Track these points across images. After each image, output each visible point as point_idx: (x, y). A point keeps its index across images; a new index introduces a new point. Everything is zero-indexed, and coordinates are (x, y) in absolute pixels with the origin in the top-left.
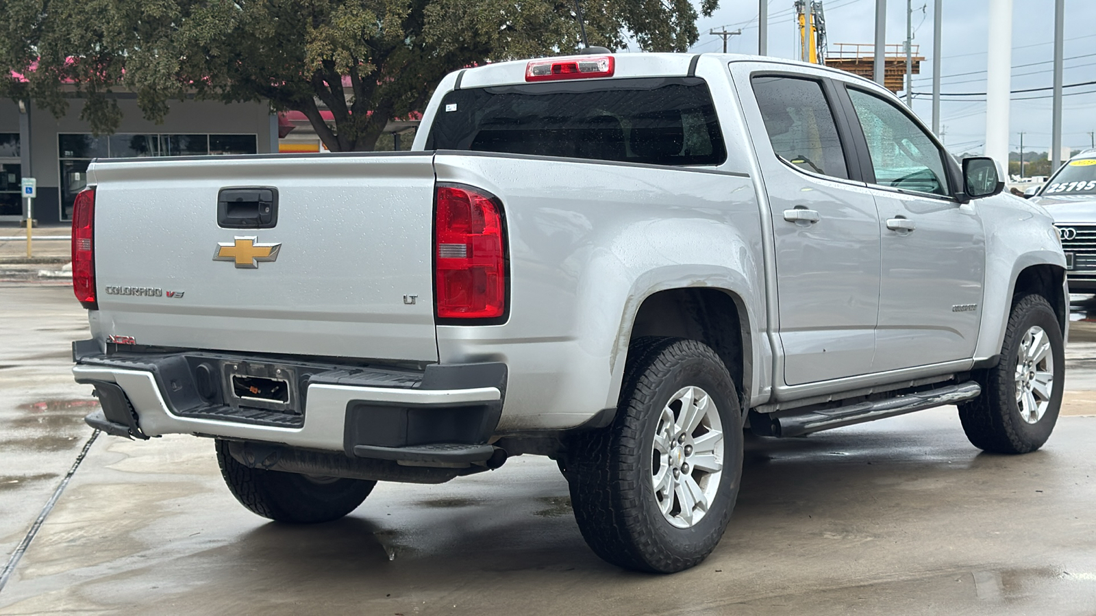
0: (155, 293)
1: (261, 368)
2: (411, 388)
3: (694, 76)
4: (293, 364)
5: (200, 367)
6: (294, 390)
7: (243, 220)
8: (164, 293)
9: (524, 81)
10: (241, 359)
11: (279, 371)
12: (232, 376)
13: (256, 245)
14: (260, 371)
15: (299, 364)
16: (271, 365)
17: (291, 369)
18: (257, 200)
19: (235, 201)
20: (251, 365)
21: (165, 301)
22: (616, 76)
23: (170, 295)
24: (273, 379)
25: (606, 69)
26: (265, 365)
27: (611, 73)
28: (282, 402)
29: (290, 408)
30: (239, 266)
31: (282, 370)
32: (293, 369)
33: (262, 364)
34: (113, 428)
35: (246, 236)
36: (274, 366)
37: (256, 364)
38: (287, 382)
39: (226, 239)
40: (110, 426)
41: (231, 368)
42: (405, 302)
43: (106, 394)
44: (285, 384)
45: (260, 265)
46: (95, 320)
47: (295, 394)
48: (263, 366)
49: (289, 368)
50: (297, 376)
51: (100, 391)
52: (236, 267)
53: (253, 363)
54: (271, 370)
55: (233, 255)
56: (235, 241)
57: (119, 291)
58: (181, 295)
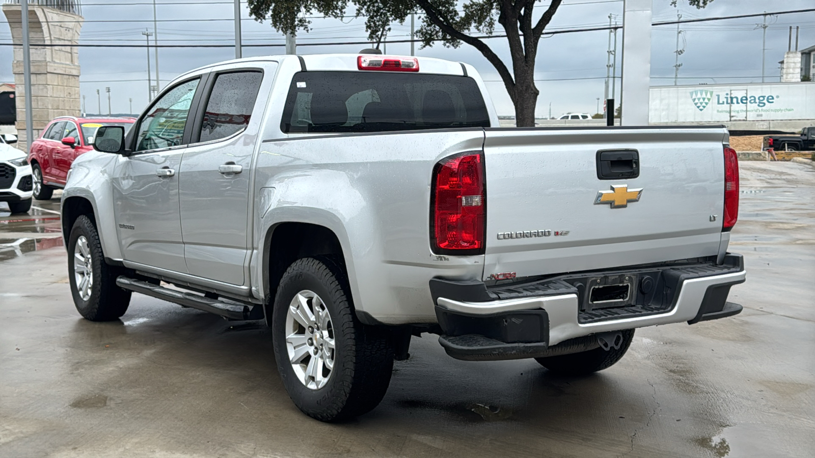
0: (544, 234)
1: (616, 278)
5: (580, 285)
6: (634, 289)
7: (621, 173)
8: (553, 233)
10: (601, 275)
11: (627, 278)
13: (629, 190)
14: (614, 281)
15: (636, 272)
16: (623, 275)
18: (629, 159)
19: (616, 159)
20: (609, 277)
21: (552, 239)
22: (421, 71)
23: (557, 234)
24: (620, 285)
26: (619, 276)
27: (417, 70)
28: (622, 300)
29: (629, 303)
30: (614, 207)
31: (629, 277)
32: (636, 275)
33: (617, 275)
34: (524, 346)
35: (619, 184)
36: (624, 275)
37: (613, 276)
38: (629, 285)
39: (606, 188)
40: (519, 346)
41: (594, 282)
42: (711, 220)
43: (521, 320)
44: (628, 285)
45: (629, 204)
46: (477, 263)
47: (634, 293)
48: (618, 277)
49: (634, 275)
50: (638, 279)
51: (513, 320)
52: (611, 208)
53: (611, 276)
54: (621, 278)
55: (612, 199)
56: (613, 189)
57: (510, 236)
58: (566, 233)
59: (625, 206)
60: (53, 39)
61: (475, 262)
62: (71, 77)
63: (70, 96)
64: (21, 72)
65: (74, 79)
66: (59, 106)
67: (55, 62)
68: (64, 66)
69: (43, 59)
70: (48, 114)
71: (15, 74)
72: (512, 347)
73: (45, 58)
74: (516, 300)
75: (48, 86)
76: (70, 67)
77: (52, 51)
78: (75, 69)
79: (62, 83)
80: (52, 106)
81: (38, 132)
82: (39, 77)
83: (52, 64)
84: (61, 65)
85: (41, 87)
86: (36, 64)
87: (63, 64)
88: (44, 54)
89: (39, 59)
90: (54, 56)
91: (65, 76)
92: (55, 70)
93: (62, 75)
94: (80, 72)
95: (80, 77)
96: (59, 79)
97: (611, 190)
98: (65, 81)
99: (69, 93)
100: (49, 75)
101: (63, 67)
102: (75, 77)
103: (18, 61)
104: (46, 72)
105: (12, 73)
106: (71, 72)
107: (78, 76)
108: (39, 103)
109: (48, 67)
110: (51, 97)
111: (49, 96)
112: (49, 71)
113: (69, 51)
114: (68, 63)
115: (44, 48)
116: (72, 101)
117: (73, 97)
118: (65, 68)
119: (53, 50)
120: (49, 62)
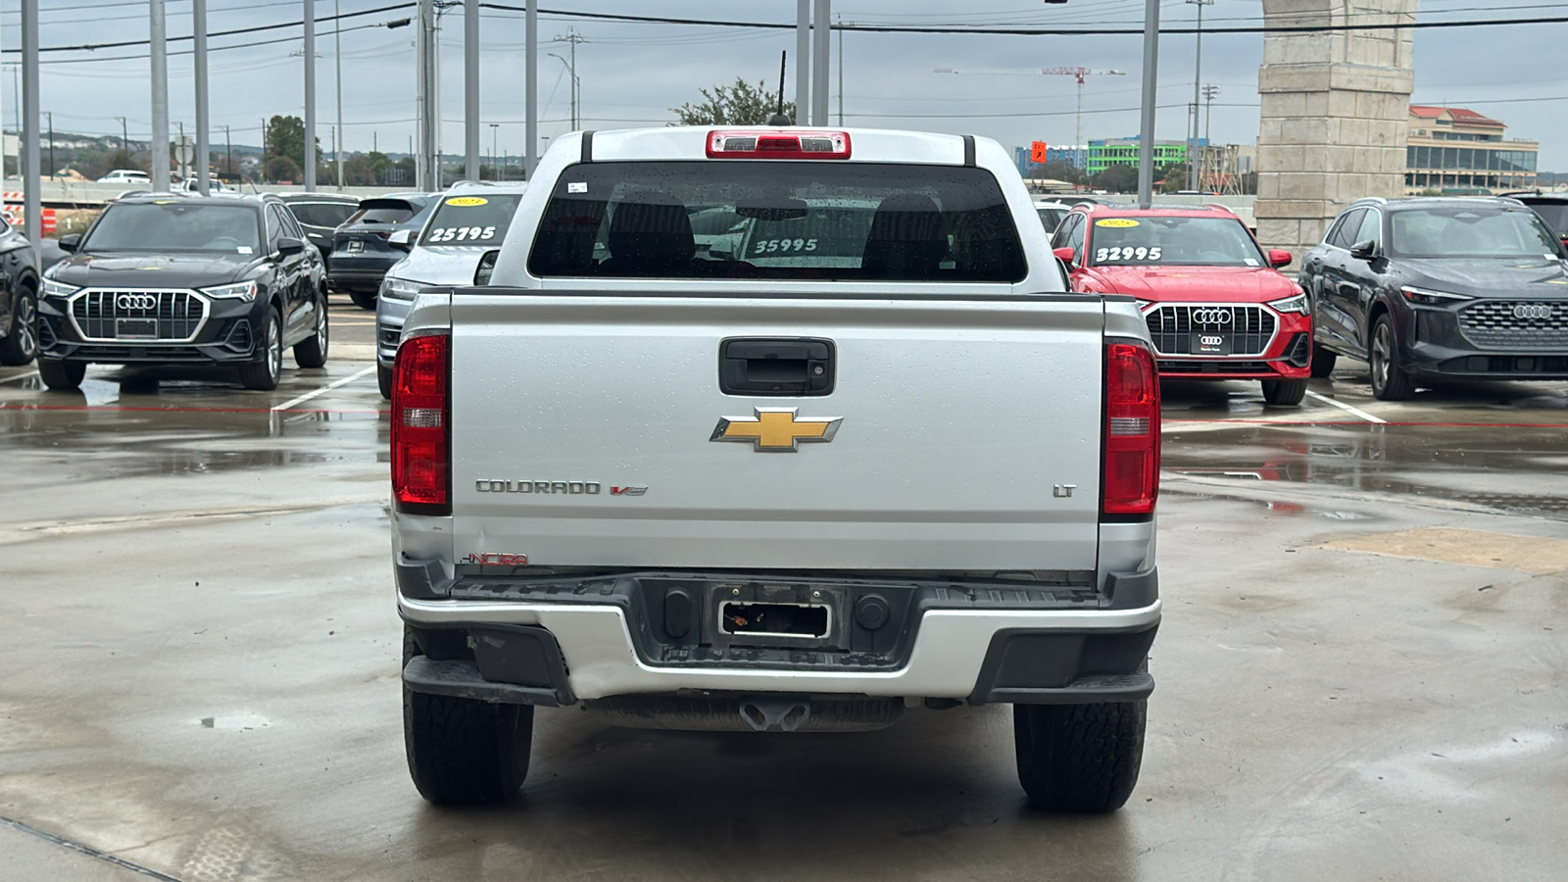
0: (585, 488)
1: (784, 591)
2: (1098, 608)
3: (975, 167)
4: (839, 582)
5: (673, 595)
6: (841, 618)
7: (776, 384)
8: (606, 489)
9: (704, 157)
10: (746, 579)
11: (816, 593)
12: (722, 604)
13: (797, 419)
14: (780, 595)
15: (851, 582)
16: (804, 585)
17: (839, 590)
18: (804, 357)
19: (762, 357)
20: (765, 587)
21: (604, 499)
22: (853, 158)
23: (615, 490)
24: (802, 605)
25: (842, 149)
26: (792, 586)
27: (847, 154)
28: (813, 636)
29: (830, 644)
30: (760, 449)
31: (821, 592)
32: (845, 591)
33: (788, 585)
34: (512, 691)
35: (777, 406)
36: (808, 586)
37: (772, 585)
38: (828, 608)
39: (742, 410)
40: (503, 690)
41: (726, 593)
42: (1056, 495)
43: (503, 642)
44: (824, 611)
45: (803, 447)
46: (438, 531)
47: (841, 624)
48: (789, 588)
49: (836, 589)
50: (849, 598)
51: (487, 639)
52: (756, 451)
53: (768, 584)
54: (802, 593)
55: (753, 433)
56: (757, 414)
57: (506, 486)
58: (641, 492)
59: (791, 450)
60: (1350, 12)
61: (435, 528)
62: (1387, 96)
63: (1383, 142)
64: (1274, 90)
65: (1395, 101)
66: (1352, 164)
67: (1349, 64)
68: (1374, 72)
69: (1324, 60)
70: (1324, 185)
71: (1263, 93)
72: (489, 689)
73: (1329, 56)
74: (482, 603)
75: (1330, 120)
76: (1386, 74)
77: (1347, 38)
78: (1400, 78)
79: (1365, 112)
80: (1336, 166)
81: (1300, 223)
82: (1313, 98)
83: (1345, 70)
84: (1367, 72)
85: (1314, 122)
86: (1307, 70)
87: (1370, 67)
88: (1327, 46)
89: (1316, 59)
90: (1350, 49)
91: (1373, 94)
92: (1350, 81)
93: (1367, 94)
94: (1412, 86)
95: (1412, 95)
96: (1358, 102)
97: (755, 415)
98: (1374, 107)
99: (1381, 135)
100: (1333, 96)
101: (1370, 76)
102: (1399, 97)
103: (1270, 65)
104: (1326, 89)
105: (1257, 90)
106: (1389, 86)
107: (1408, 94)
108: (1308, 159)
109: (1334, 77)
110: (1335, 144)
111: (1328, 142)
112: (1334, 85)
113: (1391, 37)
114: (1384, 64)
115: (1328, 34)
116: (1387, 152)
117: (1391, 144)
118: (1377, 76)
119: (1350, 37)
120: (1337, 64)
